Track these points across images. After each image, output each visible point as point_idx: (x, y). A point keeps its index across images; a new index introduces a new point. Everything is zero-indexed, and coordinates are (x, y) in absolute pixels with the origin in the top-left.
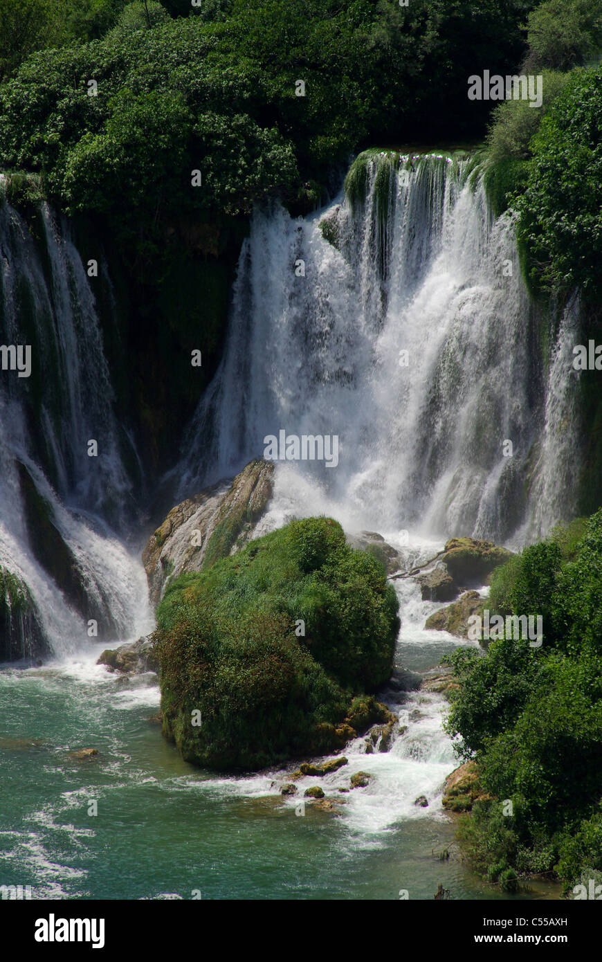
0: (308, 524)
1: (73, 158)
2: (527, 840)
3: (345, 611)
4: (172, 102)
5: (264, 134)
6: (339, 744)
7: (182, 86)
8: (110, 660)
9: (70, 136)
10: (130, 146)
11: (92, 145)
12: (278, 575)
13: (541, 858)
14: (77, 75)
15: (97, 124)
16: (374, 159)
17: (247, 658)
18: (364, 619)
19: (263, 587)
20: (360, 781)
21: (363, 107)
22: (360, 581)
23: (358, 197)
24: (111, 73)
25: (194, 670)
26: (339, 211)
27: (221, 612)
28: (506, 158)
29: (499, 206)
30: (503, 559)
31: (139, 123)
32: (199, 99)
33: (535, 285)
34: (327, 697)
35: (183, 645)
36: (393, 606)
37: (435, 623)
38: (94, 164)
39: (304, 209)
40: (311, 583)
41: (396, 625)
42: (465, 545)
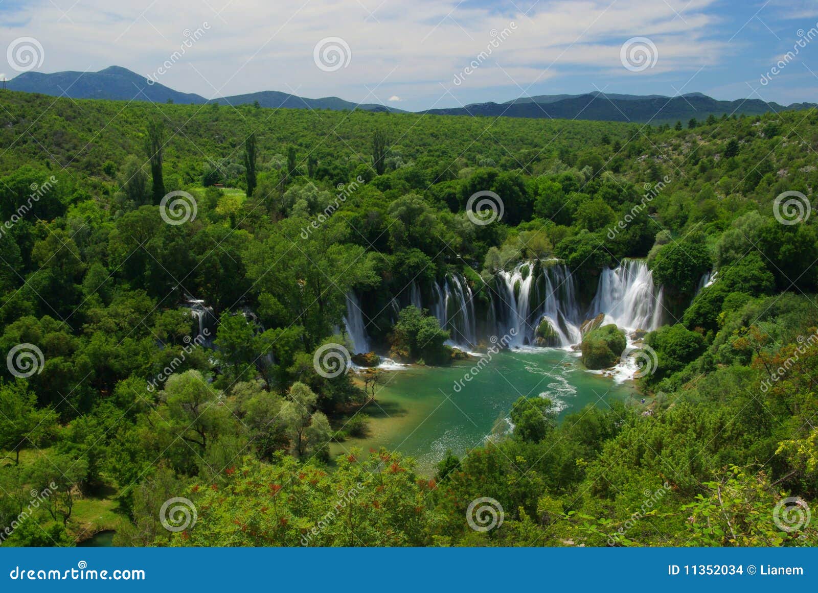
0: (610, 325)
1: (571, 257)
2: (649, 385)
3: (617, 341)
4: (589, 248)
5: (606, 254)
6: (614, 365)
7: (591, 245)
8: (573, 347)
9: (570, 253)
10: (581, 255)
11: (574, 255)
12: (604, 334)
13: (651, 388)
14: (572, 242)
15: (575, 251)
16: (626, 260)
17: (597, 348)
18: (620, 343)
19: (601, 336)
20: (618, 372)
21: (624, 250)
22: (620, 336)
23: (622, 267)
24: (579, 242)
25: (588, 350)
26: (619, 269)
27: (594, 340)
28: (651, 261)
29: (649, 269)
30: (646, 333)
31: (583, 251)
32: (594, 247)
33: (655, 284)
34: (612, 356)
35: (586, 346)
36: (626, 341)
37: (633, 344)
38: (574, 258)
39: (612, 268)
40: (611, 336)
41: (626, 344)
42: (639, 330)
